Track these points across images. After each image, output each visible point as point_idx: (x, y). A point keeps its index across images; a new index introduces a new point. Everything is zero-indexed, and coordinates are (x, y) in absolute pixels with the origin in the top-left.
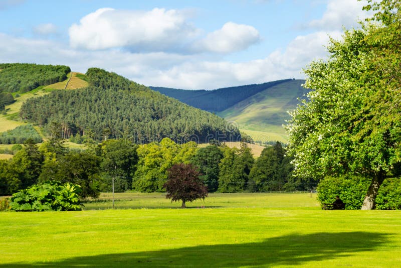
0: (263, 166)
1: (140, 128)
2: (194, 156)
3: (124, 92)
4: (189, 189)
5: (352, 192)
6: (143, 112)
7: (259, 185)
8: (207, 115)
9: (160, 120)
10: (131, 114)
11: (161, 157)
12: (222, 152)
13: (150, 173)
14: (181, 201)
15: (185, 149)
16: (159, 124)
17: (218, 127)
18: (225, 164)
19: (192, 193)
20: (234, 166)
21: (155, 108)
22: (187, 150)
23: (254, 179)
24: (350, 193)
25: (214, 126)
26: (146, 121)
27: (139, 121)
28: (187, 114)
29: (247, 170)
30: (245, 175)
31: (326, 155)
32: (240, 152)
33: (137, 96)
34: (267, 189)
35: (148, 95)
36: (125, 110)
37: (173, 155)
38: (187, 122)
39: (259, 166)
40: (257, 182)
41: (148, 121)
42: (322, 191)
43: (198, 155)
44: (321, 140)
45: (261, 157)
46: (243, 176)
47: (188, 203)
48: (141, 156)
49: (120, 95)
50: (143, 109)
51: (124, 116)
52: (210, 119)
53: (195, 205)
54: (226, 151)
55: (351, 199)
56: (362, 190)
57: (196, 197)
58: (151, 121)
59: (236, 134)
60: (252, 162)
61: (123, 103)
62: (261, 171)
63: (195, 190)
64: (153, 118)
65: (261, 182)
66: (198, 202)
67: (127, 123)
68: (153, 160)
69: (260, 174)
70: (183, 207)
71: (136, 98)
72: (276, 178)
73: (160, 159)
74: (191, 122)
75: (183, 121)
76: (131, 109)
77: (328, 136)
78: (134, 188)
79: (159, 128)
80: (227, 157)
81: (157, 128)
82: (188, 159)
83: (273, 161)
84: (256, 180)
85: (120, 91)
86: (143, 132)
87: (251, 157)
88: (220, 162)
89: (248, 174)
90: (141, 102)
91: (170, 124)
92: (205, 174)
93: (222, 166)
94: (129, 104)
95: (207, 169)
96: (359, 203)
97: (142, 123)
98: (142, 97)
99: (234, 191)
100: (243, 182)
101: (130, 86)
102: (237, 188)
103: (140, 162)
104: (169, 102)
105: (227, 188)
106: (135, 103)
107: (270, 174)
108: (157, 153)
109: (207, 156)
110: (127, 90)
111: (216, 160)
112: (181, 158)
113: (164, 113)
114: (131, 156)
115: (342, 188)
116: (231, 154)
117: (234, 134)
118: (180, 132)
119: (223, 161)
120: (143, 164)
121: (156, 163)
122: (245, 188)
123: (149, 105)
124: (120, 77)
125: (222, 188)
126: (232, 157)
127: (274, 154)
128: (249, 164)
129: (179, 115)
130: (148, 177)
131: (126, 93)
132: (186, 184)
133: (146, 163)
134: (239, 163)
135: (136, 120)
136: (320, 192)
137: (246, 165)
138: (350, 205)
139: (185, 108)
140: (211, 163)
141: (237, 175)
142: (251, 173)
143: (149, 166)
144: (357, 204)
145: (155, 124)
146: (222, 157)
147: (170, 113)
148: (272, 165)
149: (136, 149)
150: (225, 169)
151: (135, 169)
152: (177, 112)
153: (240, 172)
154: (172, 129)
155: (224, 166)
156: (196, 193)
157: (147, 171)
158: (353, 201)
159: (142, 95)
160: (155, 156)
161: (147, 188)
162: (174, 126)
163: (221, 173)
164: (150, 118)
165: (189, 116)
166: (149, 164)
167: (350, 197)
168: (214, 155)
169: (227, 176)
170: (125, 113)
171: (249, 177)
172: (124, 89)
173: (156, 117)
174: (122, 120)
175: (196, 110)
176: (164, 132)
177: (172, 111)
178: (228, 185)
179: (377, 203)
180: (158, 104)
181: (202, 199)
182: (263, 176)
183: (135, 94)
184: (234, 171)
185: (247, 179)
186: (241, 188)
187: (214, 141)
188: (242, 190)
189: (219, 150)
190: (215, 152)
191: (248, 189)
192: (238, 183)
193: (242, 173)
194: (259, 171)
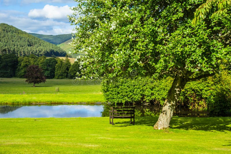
0: (75, 67)
1: (23, 50)
2: (44, 62)
3: (16, 34)
4: (37, 78)
5: (127, 87)
6: (24, 43)
7: (73, 76)
8: (52, 45)
9: (32, 47)
10: (19, 44)
11: (29, 62)
12: (57, 61)
13: (23, 69)
14: (33, 83)
15: (40, 59)
16: (31, 48)
17: (57, 50)
18: (58, 66)
19: (38, 80)
20: (62, 67)
21: (30, 41)
22: (41, 59)
23: (71, 73)
24: (126, 87)
25: (55, 50)
26: (25, 47)
27: (22, 47)
28: (44, 45)
29: (68, 69)
30: (67, 71)
31: (121, 50)
32: (65, 61)
33: (22, 36)
35: (26, 36)
36: (16, 42)
37: (34, 61)
38: (43, 48)
40: (72, 74)
41: (26, 47)
42: (105, 85)
43: (46, 62)
44: (114, 30)
45: (74, 63)
47: (36, 85)
48: (20, 62)
49: (14, 35)
50: (24, 42)
51: (15, 44)
52: (54, 47)
54: (59, 60)
55: (127, 92)
56: (135, 85)
57: (41, 82)
58: (28, 47)
59: (65, 54)
60: (70, 65)
61: (15, 39)
63: (40, 78)
64: (28, 45)
67: (17, 47)
68: (25, 64)
70: (34, 86)
71: (21, 37)
73: (28, 63)
74: (45, 48)
75: (42, 47)
76: (19, 42)
77: (123, 24)
78: (16, 76)
79: (31, 50)
80: (59, 63)
81: (30, 50)
82: (41, 63)
85: (14, 33)
86: (24, 52)
87: (70, 63)
88: (56, 65)
89: (68, 71)
90: (24, 38)
91: (36, 49)
92: (49, 70)
93: (56, 67)
94: (18, 39)
95: (50, 69)
96: (132, 95)
97: (23, 48)
98: (24, 36)
99: (62, 78)
100: (66, 75)
101: (19, 32)
102: (63, 77)
103: (19, 65)
104: (36, 39)
105: (59, 77)
106: (21, 39)
108: (27, 60)
109: (50, 62)
110: (17, 33)
111: (54, 64)
112: (38, 63)
113: (34, 44)
114: (15, 62)
115: (120, 84)
117: (64, 53)
118: (40, 52)
119: (57, 65)
120: (20, 65)
121: (26, 65)
122: (67, 77)
123: (27, 40)
124: (15, 27)
125: (56, 77)
126: (61, 63)
128: (69, 66)
129: (40, 45)
130: (23, 71)
131: (17, 34)
132: (35, 75)
133: (22, 65)
134: (64, 66)
135: (21, 46)
136: (104, 86)
137: (67, 67)
138: (126, 96)
139: (43, 42)
140: (52, 66)
141: (63, 71)
142: (69, 70)
143: (23, 66)
144: (131, 96)
145: (29, 48)
146: (57, 63)
147: (36, 44)
149: (17, 58)
150: (58, 68)
151: (17, 67)
152: (39, 43)
154: (37, 51)
155: (58, 67)
156: (40, 79)
157: (22, 69)
158: (128, 93)
159: (24, 35)
160: (26, 62)
161: (22, 76)
162: (37, 49)
163: (56, 70)
164: (27, 46)
165: (45, 45)
166: (24, 65)
167: (126, 90)
168: (53, 62)
169: (59, 72)
170: (16, 43)
171: (68, 72)
172: (16, 33)
173: (30, 45)
174: (15, 46)
175: (48, 43)
176: (33, 52)
177: (37, 43)
178: (59, 75)
179: (145, 95)
180: (31, 40)
181: (43, 83)
183: (21, 35)
184: (62, 69)
185: (67, 73)
186: (65, 77)
187: (53, 56)
188: (65, 78)
189: (55, 60)
190: (54, 61)
191: (68, 77)
192: (64, 75)
193: (66, 70)
194: (73, 69)
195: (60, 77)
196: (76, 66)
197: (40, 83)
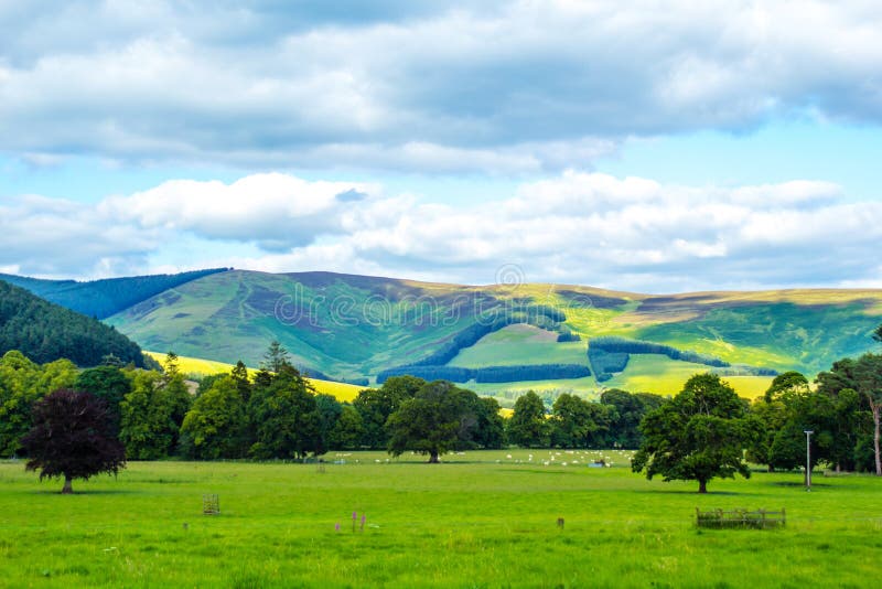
0: (211, 408)
2: (72, 386)
7: (200, 446)
12: (130, 380)
14: (63, 478)
15: (52, 372)
18: (133, 403)
20: (151, 408)
23: (191, 435)
29: (177, 417)
30: (173, 425)
32: (165, 382)
34: (216, 455)
37: (27, 383)
39: (202, 410)
40: (198, 441)
43: (79, 385)
46: (169, 429)
47: (78, 484)
53: (95, 487)
54: (137, 379)
57: (98, 468)
60: (186, 401)
62: (207, 419)
65: (206, 440)
66: (101, 480)
69: (204, 425)
70: (67, 490)
72: (235, 433)
75: (39, 328)
80: (140, 389)
83: (229, 399)
84: (195, 436)
87: (185, 392)
88: (125, 399)
89: (179, 424)
93: (127, 408)
100: (168, 440)
102: (157, 452)
105: (137, 451)
107: (224, 425)
109: (97, 387)
111: (116, 395)
112: (42, 389)
116: (145, 384)
119: (130, 397)
122: (172, 451)
126: (148, 391)
127: (232, 387)
128: (182, 405)
134: (162, 403)
137: (176, 407)
141: (157, 427)
142: (185, 422)
146: (128, 389)
148: (228, 407)
150: (134, 414)
153: (164, 420)
155: (132, 408)
163: (125, 422)
168: (113, 384)
169: (138, 427)
171: (181, 430)
181: (112, 474)
182: (210, 429)
184: (150, 419)
185: (175, 436)
186: (163, 451)
187: (111, 360)
188: (165, 455)
189: (122, 375)
190: (114, 378)
191: (179, 454)
192: (158, 441)
193: (168, 422)
194: (202, 418)
195: (143, 452)
196: (215, 403)
197: (93, 477)
